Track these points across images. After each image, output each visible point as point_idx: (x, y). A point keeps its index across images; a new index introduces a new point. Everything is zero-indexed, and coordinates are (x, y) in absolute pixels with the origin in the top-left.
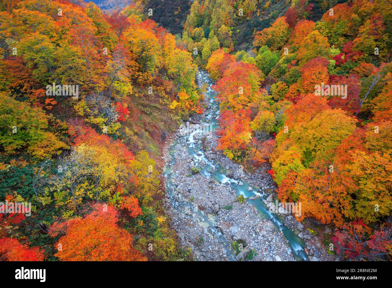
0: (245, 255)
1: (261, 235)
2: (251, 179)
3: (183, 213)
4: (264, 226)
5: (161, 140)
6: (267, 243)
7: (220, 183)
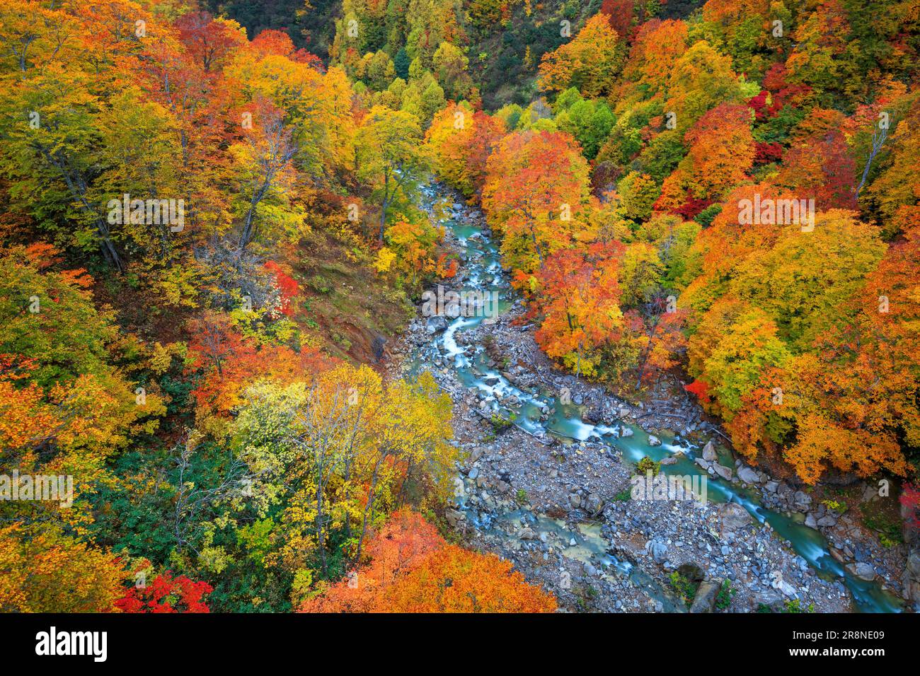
0: (712, 599)
1: (726, 543)
2: (648, 415)
3: (513, 537)
4: (724, 520)
5: (373, 360)
6: (746, 558)
7: (575, 441)
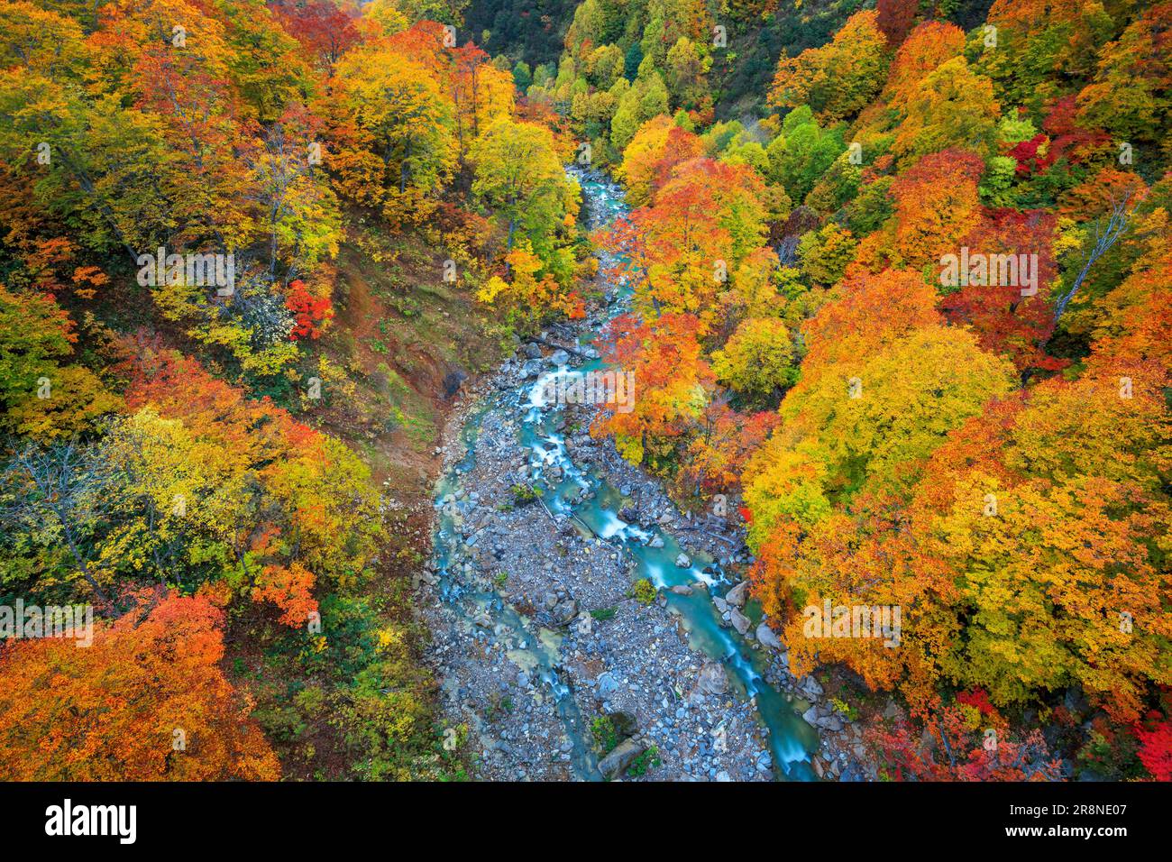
0: (625, 761)
2: (692, 530)
4: (700, 679)
5: (441, 395)
6: (700, 730)
